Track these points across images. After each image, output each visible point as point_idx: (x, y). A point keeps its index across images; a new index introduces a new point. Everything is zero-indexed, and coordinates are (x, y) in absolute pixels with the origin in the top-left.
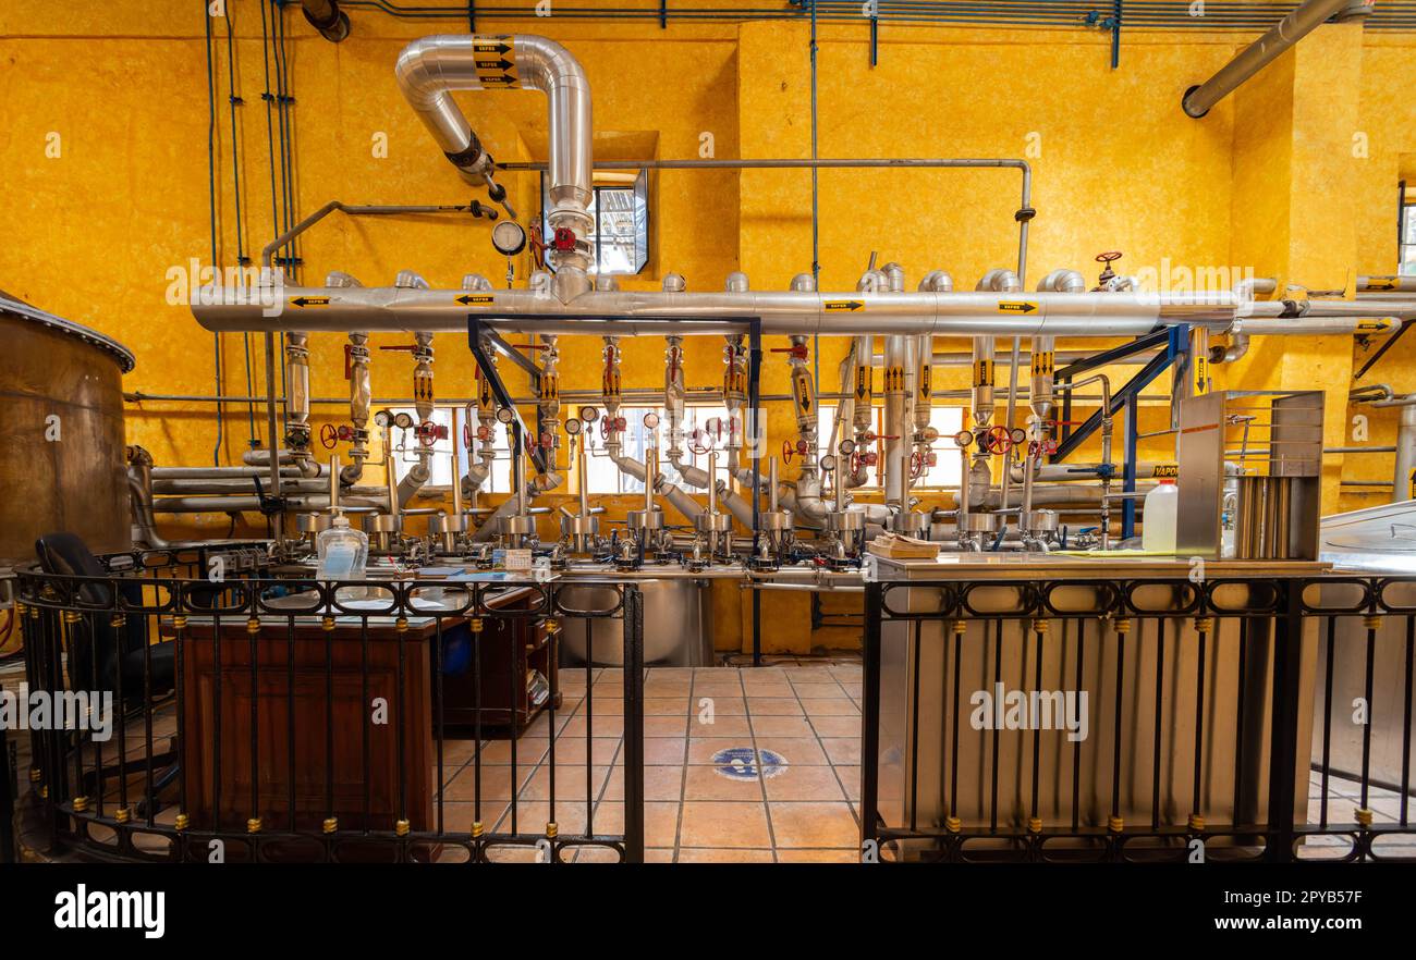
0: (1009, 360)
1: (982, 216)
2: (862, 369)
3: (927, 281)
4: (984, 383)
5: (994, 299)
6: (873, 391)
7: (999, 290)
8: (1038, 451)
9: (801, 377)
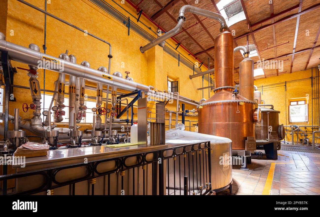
0: (106, 92)
1: (101, 55)
2: (61, 84)
3: (83, 63)
4: (99, 96)
5: (101, 73)
6: (65, 92)
7: (103, 71)
8: (113, 115)
9: (33, 81)
